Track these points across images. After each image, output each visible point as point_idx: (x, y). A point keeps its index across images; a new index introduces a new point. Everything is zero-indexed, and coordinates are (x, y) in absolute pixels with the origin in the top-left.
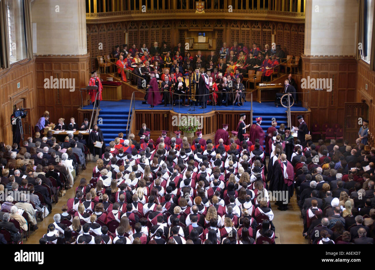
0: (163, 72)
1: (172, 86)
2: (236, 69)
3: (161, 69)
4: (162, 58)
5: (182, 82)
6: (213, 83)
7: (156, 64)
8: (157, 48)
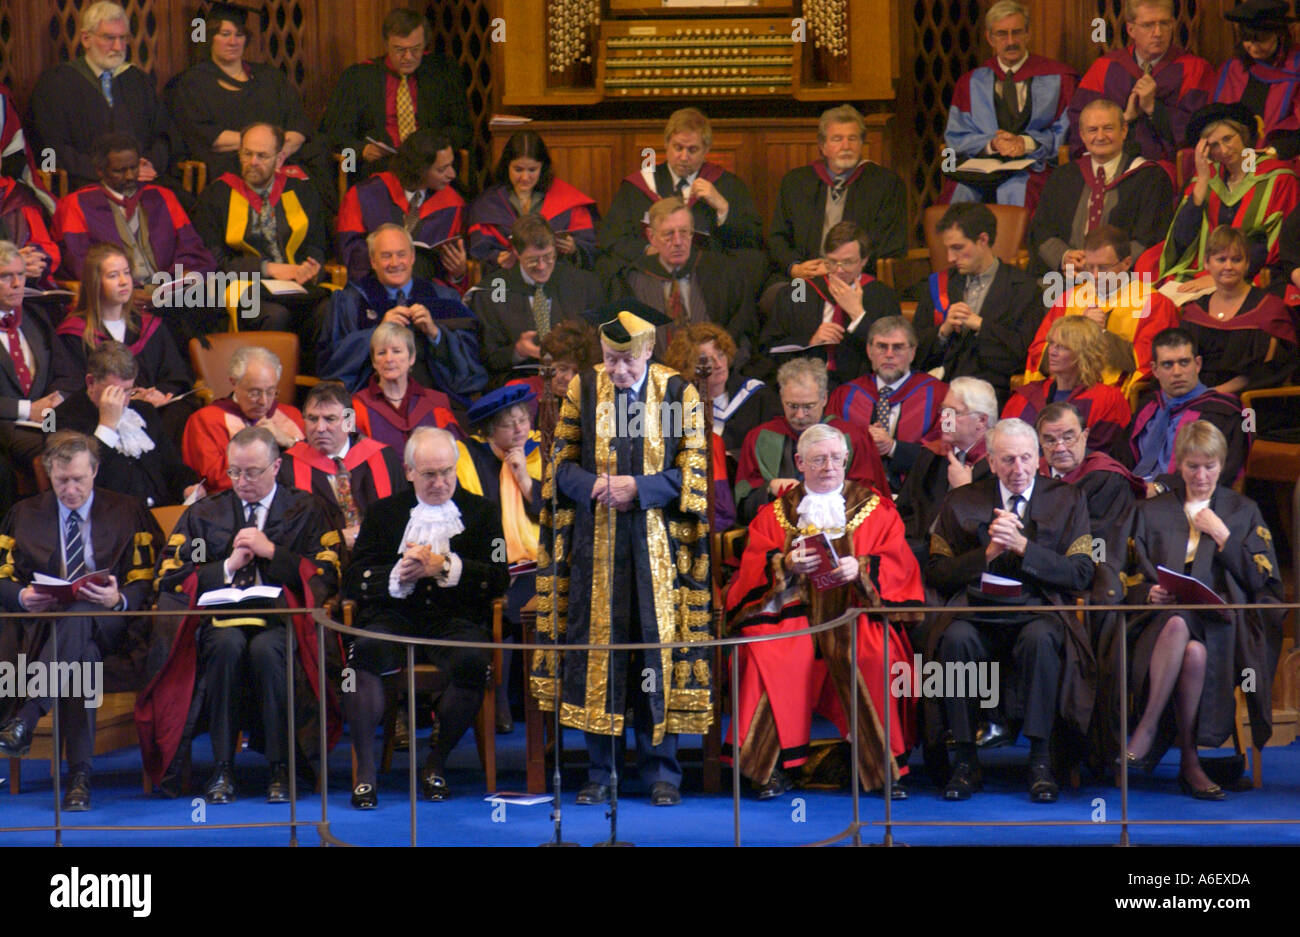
0: (206, 389)
1: (328, 555)
2: (1164, 337)
3: (187, 356)
4: (189, 204)
5: (461, 497)
6: (854, 503)
7: (113, 284)
8: (119, 82)
